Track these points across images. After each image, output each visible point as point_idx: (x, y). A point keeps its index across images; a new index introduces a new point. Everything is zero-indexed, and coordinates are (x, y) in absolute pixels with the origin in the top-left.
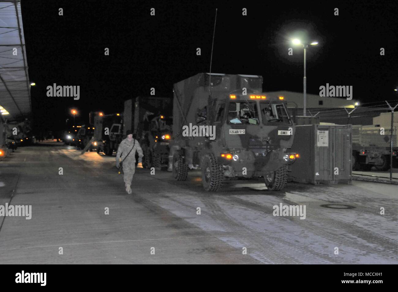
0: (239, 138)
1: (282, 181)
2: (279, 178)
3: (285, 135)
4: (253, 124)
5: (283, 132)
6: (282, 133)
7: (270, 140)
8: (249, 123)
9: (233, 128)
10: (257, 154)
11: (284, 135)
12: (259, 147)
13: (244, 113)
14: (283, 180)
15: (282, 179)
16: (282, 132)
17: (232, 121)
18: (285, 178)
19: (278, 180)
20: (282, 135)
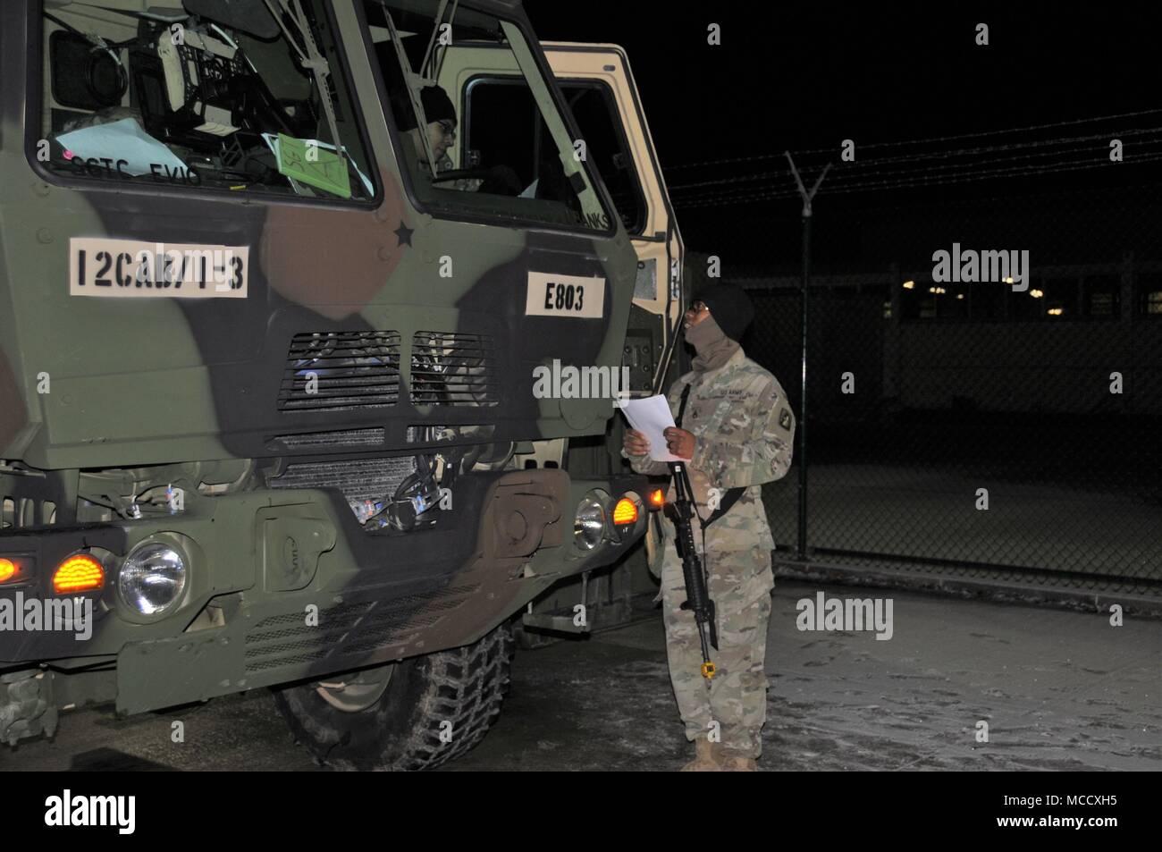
0: (182, 346)
1: (478, 707)
2: (453, 683)
3: (573, 313)
4: (322, 197)
5: (561, 287)
6: (552, 301)
7: (454, 362)
8: (279, 182)
9: (115, 225)
10: (365, 511)
11: (564, 312)
12: (375, 438)
13: (194, 81)
14: (484, 697)
15: (478, 692)
16: (553, 291)
17: (82, 142)
18: (494, 682)
19: (445, 701)
20: (554, 312)
